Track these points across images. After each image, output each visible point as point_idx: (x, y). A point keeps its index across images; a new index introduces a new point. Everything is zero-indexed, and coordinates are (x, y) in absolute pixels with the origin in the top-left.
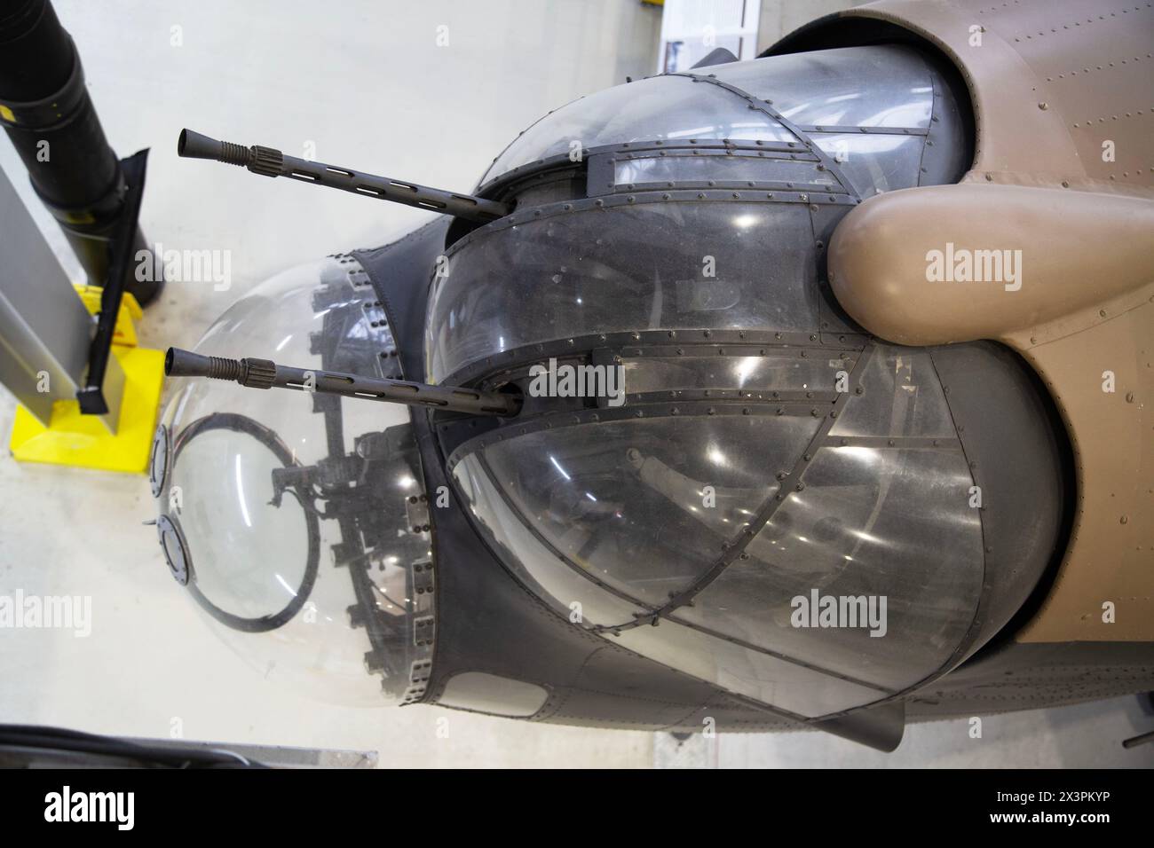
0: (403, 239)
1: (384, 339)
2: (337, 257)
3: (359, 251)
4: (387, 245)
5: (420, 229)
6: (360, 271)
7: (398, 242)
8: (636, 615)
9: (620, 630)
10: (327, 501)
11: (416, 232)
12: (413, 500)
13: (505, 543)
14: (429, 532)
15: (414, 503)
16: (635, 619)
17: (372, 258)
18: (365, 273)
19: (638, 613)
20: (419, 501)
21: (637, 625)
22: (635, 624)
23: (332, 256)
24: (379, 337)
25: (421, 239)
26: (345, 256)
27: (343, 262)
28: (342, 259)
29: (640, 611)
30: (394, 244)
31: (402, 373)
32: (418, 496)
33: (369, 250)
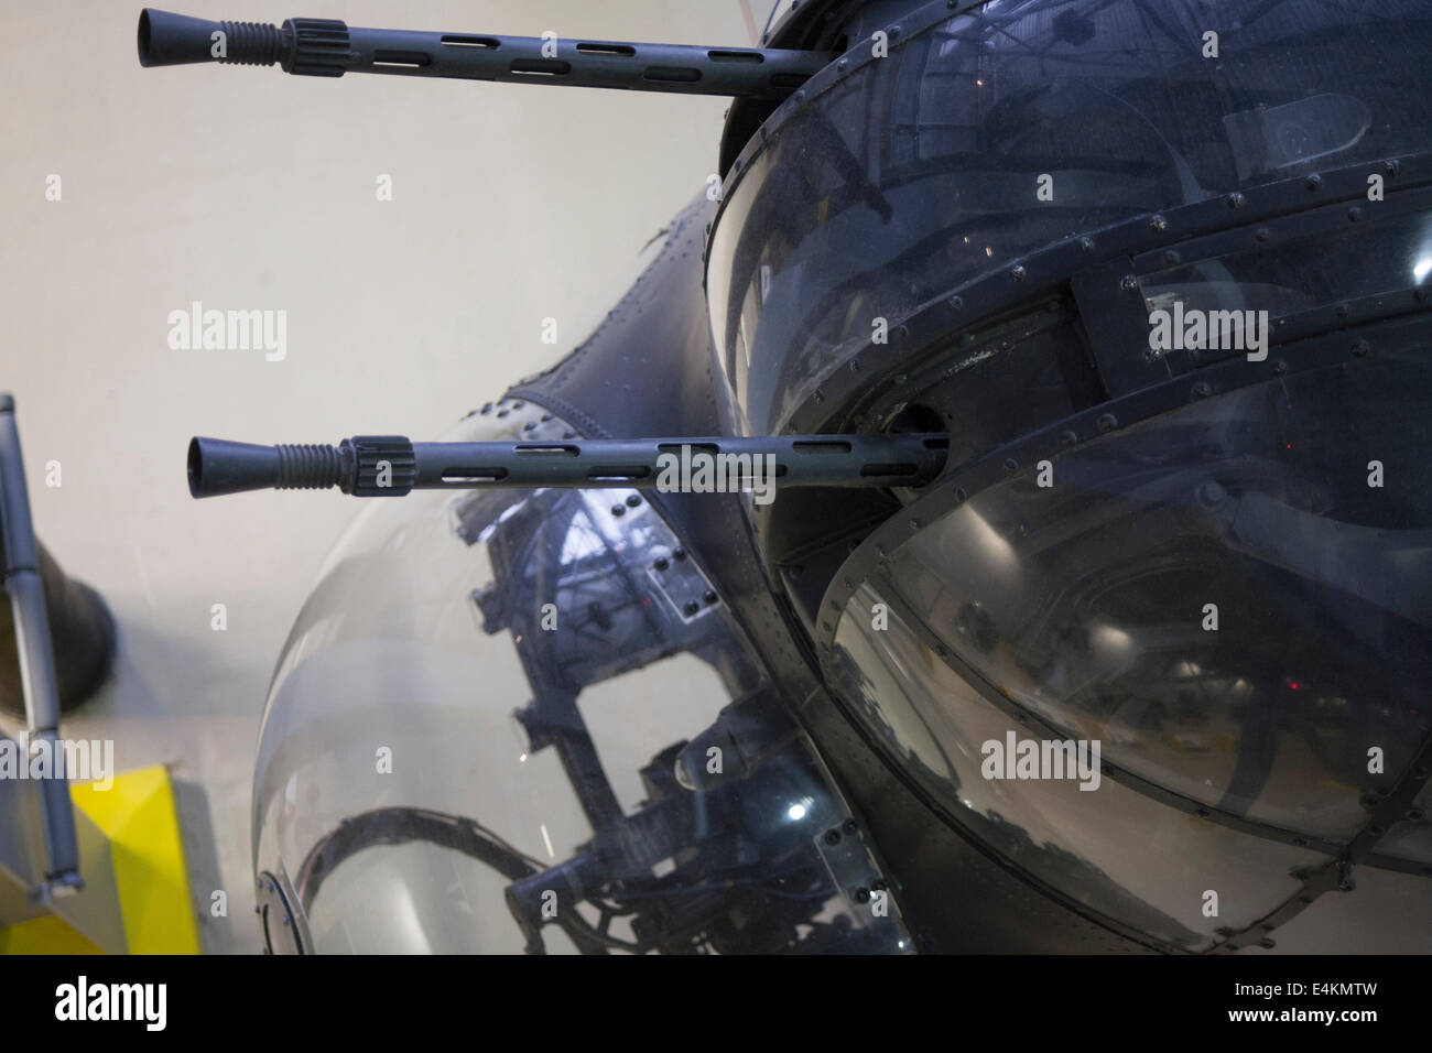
0: (603, 327)
1: (639, 537)
2: (486, 410)
3: (522, 383)
4: (577, 350)
5: (630, 294)
6: (545, 419)
7: (596, 335)
8: (1301, 874)
9: (1270, 928)
10: (633, 916)
11: (623, 302)
12: (832, 837)
13: (1055, 841)
14: (888, 890)
15: (833, 845)
16: (1298, 884)
17: (556, 384)
18: (557, 419)
19: (1303, 863)
20: (843, 836)
21: (1307, 901)
22: (1303, 899)
23: (471, 414)
24: (628, 539)
25: (640, 311)
26: (500, 403)
27: (502, 415)
28: (496, 410)
29: (1311, 858)
30: (589, 342)
31: (712, 587)
32: (837, 826)
33: (543, 375)
